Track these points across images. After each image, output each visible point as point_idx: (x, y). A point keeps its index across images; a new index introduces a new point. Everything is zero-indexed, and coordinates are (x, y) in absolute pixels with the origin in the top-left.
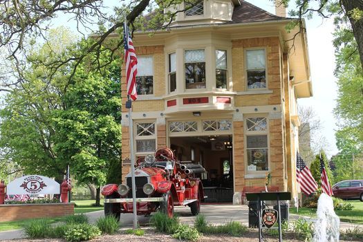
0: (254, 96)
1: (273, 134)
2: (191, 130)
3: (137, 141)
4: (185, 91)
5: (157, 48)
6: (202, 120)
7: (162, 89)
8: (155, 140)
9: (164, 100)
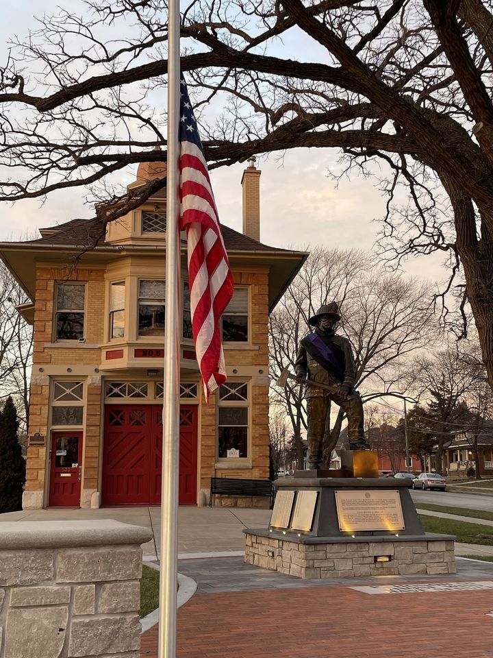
0: (233, 353)
1: (258, 407)
2: (138, 395)
3: (53, 407)
4: (137, 339)
5: (93, 274)
6: (155, 382)
7: (99, 333)
8: (82, 407)
9: (100, 349)
